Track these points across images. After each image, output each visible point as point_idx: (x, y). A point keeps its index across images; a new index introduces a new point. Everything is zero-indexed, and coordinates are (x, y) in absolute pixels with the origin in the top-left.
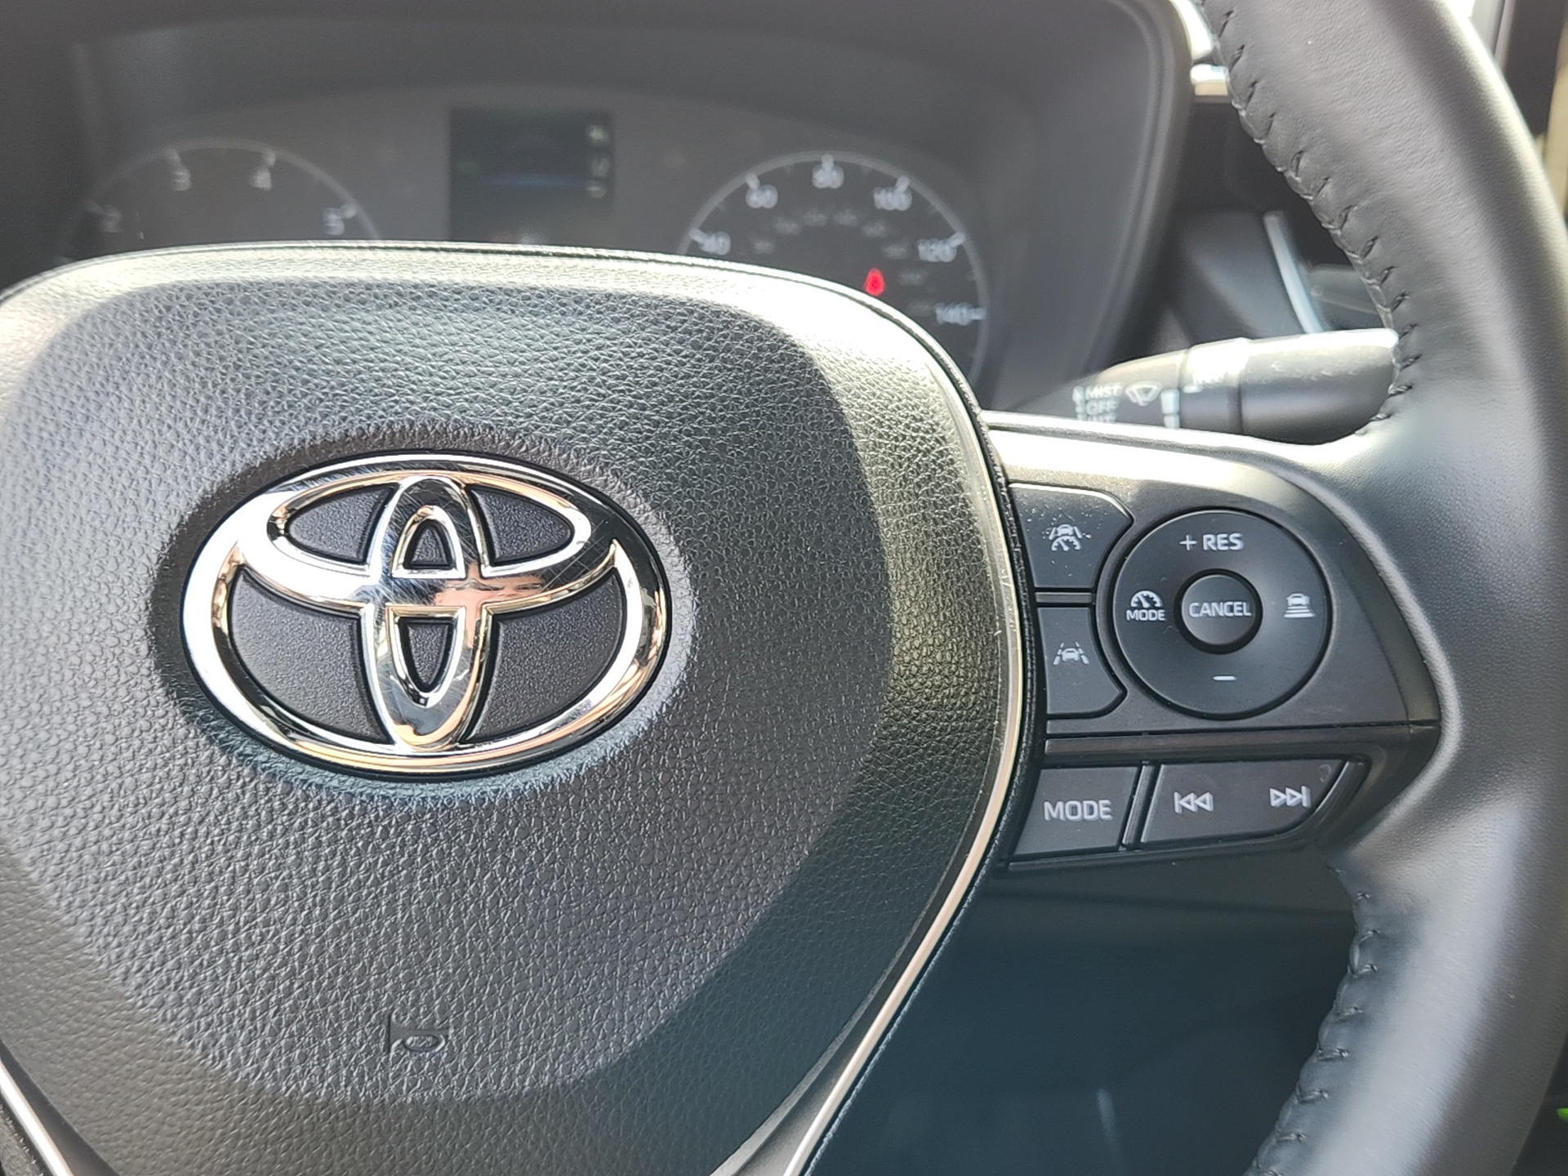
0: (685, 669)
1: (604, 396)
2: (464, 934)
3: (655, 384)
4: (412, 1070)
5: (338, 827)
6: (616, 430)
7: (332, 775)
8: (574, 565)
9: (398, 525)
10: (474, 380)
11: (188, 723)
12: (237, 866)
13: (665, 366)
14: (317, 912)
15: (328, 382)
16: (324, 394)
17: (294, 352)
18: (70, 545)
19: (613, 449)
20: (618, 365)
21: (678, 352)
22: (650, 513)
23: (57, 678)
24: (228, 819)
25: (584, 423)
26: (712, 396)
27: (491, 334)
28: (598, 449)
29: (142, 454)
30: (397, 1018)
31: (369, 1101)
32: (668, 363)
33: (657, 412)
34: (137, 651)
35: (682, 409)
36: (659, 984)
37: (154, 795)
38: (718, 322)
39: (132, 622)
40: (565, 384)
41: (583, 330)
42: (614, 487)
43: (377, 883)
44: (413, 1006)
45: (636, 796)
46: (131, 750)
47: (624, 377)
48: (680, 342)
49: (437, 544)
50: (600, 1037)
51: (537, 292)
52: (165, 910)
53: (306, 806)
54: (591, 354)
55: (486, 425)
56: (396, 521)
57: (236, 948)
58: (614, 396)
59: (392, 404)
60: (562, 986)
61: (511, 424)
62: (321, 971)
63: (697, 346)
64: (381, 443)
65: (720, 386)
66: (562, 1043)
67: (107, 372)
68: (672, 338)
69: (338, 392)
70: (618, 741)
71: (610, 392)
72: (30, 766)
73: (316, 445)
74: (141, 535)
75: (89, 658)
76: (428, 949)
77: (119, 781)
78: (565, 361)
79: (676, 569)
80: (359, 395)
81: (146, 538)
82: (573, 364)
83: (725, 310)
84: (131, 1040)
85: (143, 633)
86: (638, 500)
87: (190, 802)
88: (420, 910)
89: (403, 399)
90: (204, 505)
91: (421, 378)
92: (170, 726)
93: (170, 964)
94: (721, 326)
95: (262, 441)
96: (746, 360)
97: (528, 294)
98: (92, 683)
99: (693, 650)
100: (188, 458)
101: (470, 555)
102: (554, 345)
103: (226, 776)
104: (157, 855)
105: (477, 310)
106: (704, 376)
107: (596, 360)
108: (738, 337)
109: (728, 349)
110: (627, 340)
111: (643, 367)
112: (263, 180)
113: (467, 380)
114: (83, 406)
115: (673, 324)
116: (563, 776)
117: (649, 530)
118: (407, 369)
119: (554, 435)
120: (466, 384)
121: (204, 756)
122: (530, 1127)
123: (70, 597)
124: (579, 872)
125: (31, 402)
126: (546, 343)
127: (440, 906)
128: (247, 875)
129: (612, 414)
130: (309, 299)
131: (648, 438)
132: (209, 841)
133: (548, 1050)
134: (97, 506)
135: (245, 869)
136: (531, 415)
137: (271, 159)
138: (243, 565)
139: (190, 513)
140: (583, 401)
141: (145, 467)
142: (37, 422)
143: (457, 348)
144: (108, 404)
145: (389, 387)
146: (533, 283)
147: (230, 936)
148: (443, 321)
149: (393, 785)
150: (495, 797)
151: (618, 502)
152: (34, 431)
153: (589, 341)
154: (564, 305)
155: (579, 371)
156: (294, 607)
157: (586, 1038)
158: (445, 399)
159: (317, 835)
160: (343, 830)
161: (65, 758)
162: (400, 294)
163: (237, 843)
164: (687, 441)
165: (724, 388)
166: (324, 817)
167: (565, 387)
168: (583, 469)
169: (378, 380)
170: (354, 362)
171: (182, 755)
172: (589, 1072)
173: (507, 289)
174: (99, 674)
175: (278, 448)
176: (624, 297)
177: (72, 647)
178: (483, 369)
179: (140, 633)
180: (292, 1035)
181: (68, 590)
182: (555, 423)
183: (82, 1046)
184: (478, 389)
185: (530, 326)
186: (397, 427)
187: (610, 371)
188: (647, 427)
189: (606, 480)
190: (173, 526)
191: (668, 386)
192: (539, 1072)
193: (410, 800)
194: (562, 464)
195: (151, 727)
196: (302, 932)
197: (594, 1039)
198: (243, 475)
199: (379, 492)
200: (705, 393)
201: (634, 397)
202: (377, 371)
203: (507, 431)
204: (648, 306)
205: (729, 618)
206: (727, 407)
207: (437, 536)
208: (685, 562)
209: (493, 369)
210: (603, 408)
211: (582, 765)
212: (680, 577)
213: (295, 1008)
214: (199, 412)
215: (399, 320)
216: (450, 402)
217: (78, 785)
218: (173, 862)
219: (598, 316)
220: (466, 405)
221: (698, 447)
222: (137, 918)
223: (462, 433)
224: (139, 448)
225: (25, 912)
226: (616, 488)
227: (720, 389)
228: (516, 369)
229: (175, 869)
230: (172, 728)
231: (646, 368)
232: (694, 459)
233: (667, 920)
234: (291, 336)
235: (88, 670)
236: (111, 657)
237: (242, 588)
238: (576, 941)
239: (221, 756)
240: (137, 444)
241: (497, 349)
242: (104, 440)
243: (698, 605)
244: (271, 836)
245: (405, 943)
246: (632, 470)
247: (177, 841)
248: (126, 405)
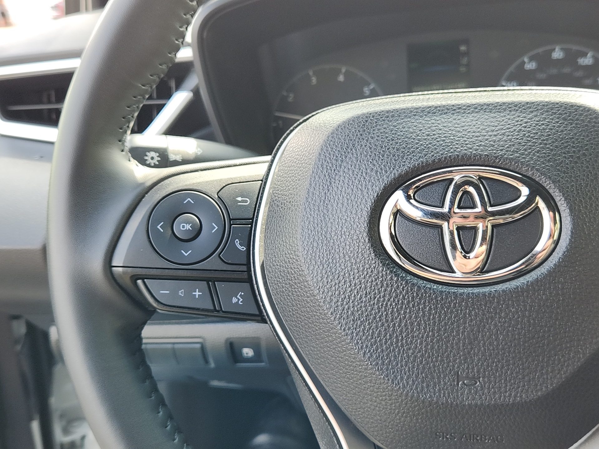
0: (569, 244)
1: (530, 141)
2: (485, 344)
3: (550, 135)
4: (467, 392)
5: (438, 303)
6: (536, 154)
7: (434, 284)
8: (523, 206)
9: (455, 193)
10: (480, 138)
11: (383, 266)
12: (402, 317)
13: (553, 128)
14: (431, 334)
15: (426, 143)
16: (424, 147)
17: (412, 133)
18: (340, 205)
19: (535, 161)
20: (534, 129)
21: (557, 122)
22: (552, 185)
23: (338, 250)
24: (398, 300)
25: (523, 151)
26: (573, 138)
27: (483, 121)
28: (529, 161)
29: (362, 172)
30: (461, 373)
31: (452, 403)
32: (554, 126)
33: (551, 145)
34: (365, 241)
35: (561, 144)
36: (562, 365)
37: (372, 291)
38: (572, 110)
39: (362, 231)
40: (514, 137)
41: (519, 116)
42: (536, 175)
43: (452, 324)
44: (467, 369)
45: (550, 293)
46: (364, 275)
47: (537, 133)
48: (558, 118)
49: (469, 199)
50: (539, 385)
51: (499, 104)
52: (377, 332)
53: (426, 295)
54: (523, 125)
55: (485, 154)
56: (455, 191)
57: (402, 346)
58: (534, 140)
59: (450, 149)
60: (523, 364)
61: (495, 153)
62: (433, 355)
63: (565, 119)
64: (447, 163)
65: (576, 134)
66: (524, 386)
67: (347, 145)
68: (554, 117)
69: (430, 146)
70: (542, 272)
71: (532, 139)
72: (329, 281)
73: (424, 166)
74: (364, 200)
75: (348, 243)
76: (472, 348)
77: (360, 286)
78: (513, 128)
79: (563, 206)
80: (438, 146)
81: (366, 201)
82: (516, 130)
83: (575, 104)
84: (365, 377)
85: (367, 234)
86: (547, 180)
87: (385, 293)
88: (468, 334)
89: (454, 147)
90: (385, 188)
91: (459, 139)
92: (377, 267)
93: (379, 350)
94: (574, 111)
95: (404, 165)
96: (586, 123)
97: (496, 105)
98: (350, 252)
99: (572, 237)
100: (378, 173)
101: (483, 203)
102: (508, 123)
103: (397, 284)
104: (373, 312)
105: (477, 112)
106: (569, 131)
107: (526, 127)
108: (581, 115)
109: (577, 120)
110: (537, 119)
111: (544, 129)
112: (341, 78)
113: (476, 138)
114: (340, 157)
115: (554, 111)
116: (521, 285)
117: (551, 191)
118: (454, 136)
119: (512, 157)
120: (477, 140)
121: (389, 277)
122: (512, 417)
123: (341, 222)
124: (529, 321)
125: (322, 157)
126: (505, 122)
127: (476, 333)
128: (405, 320)
129: (533, 148)
130: (415, 114)
131: (549, 156)
132: (391, 307)
133: (518, 388)
134: (348, 191)
135: (405, 317)
136: (503, 150)
137: (343, 70)
138: (399, 210)
139: (381, 192)
140: (522, 143)
141: (364, 177)
142: (325, 163)
143: (471, 127)
144: (349, 156)
145: (448, 143)
146: (497, 101)
147: (400, 341)
148: (465, 117)
149: (456, 288)
150: (495, 293)
151: (538, 181)
152: (325, 166)
153: (522, 120)
154: (510, 108)
155: (519, 132)
156: (418, 224)
157: (533, 384)
158: (469, 146)
159: (430, 306)
160: (439, 304)
161: (341, 278)
162: (448, 109)
163: (401, 308)
164: (564, 156)
165: (578, 135)
166: (432, 300)
167: (514, 138)
168: (524, 169)
169: (444, 140)
170: (434, 135)
171: (381, 277)
172: (535, 397)
173: (487, 104)
174: (352, 249)
175: (410, 167)
176: (533, 103)
177: (342, 240)
178: (482, 134)
179: (365, 234)
180: (423, 377)
181: (340, 220)
182: (512, 152)
183: (348, 378)
184: (481, 141)
185: (498, 117)
186: (452, 157)
187: (531, 131)
188: (548, 152)
189: (533, 173)
190: (375, 197)
191: (555, 135)
192: (516, 396)
193: (463, 294)
194: (515, 167)
195: (370, 267)
196: (425, 341)
197: (536, 385)
198: (398, 177)
199: (447, 181)
200: (570, 137)
201: (541, 140)
202: (443, 137)
203: (494, 157)
204: (544, 105)
205: (586, 224)
206: (579, 142)
207: (469, 197)
208: (567, 203)
209: (486, 134)
210: (530, 145)
211: (529, 281)
212: (565, 208)
213: (424, 368)
214: (381, 157)
215: (449, 118)
216: (471, 147)
217: (346, 287)
218: (379, 315)
219: (524, 111)
220: (478, 147)
221: (569, 158)
222: (367, 334)
223: (477, 158)
224: (361, 170)
225: (329, 331)
226: (538, 175)
227: (576, 135)
228: (494, 133)
229: (380, 317)
230: (378, 268)
231: (545, 129)
232: (568, 163)
233: (564, 341)
234: (410, 127)
235: (348, 248)
236: (356, 243)
237: (399, 218)
238: (528, 348)
239: (395, 277)
240: (360, 169)
241: (486, 126)
242: (349, 168)
243: (573, 219)
244: (413, 306)
245: (463, 346)
246: (544, 168)
247: (380, 307)
248: (355, 156)
